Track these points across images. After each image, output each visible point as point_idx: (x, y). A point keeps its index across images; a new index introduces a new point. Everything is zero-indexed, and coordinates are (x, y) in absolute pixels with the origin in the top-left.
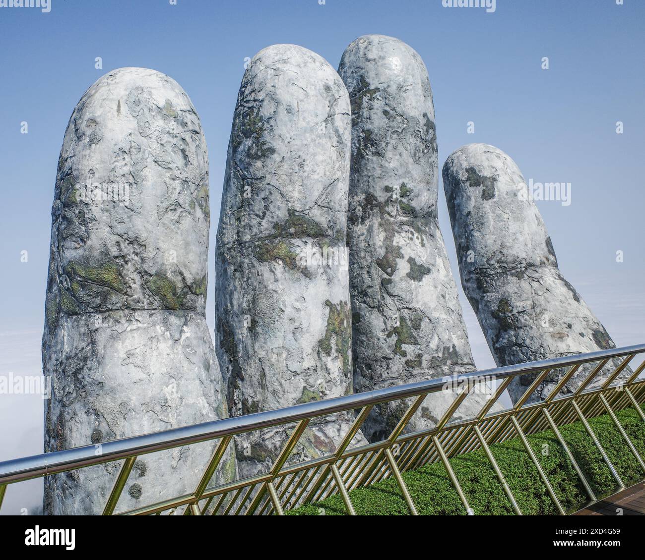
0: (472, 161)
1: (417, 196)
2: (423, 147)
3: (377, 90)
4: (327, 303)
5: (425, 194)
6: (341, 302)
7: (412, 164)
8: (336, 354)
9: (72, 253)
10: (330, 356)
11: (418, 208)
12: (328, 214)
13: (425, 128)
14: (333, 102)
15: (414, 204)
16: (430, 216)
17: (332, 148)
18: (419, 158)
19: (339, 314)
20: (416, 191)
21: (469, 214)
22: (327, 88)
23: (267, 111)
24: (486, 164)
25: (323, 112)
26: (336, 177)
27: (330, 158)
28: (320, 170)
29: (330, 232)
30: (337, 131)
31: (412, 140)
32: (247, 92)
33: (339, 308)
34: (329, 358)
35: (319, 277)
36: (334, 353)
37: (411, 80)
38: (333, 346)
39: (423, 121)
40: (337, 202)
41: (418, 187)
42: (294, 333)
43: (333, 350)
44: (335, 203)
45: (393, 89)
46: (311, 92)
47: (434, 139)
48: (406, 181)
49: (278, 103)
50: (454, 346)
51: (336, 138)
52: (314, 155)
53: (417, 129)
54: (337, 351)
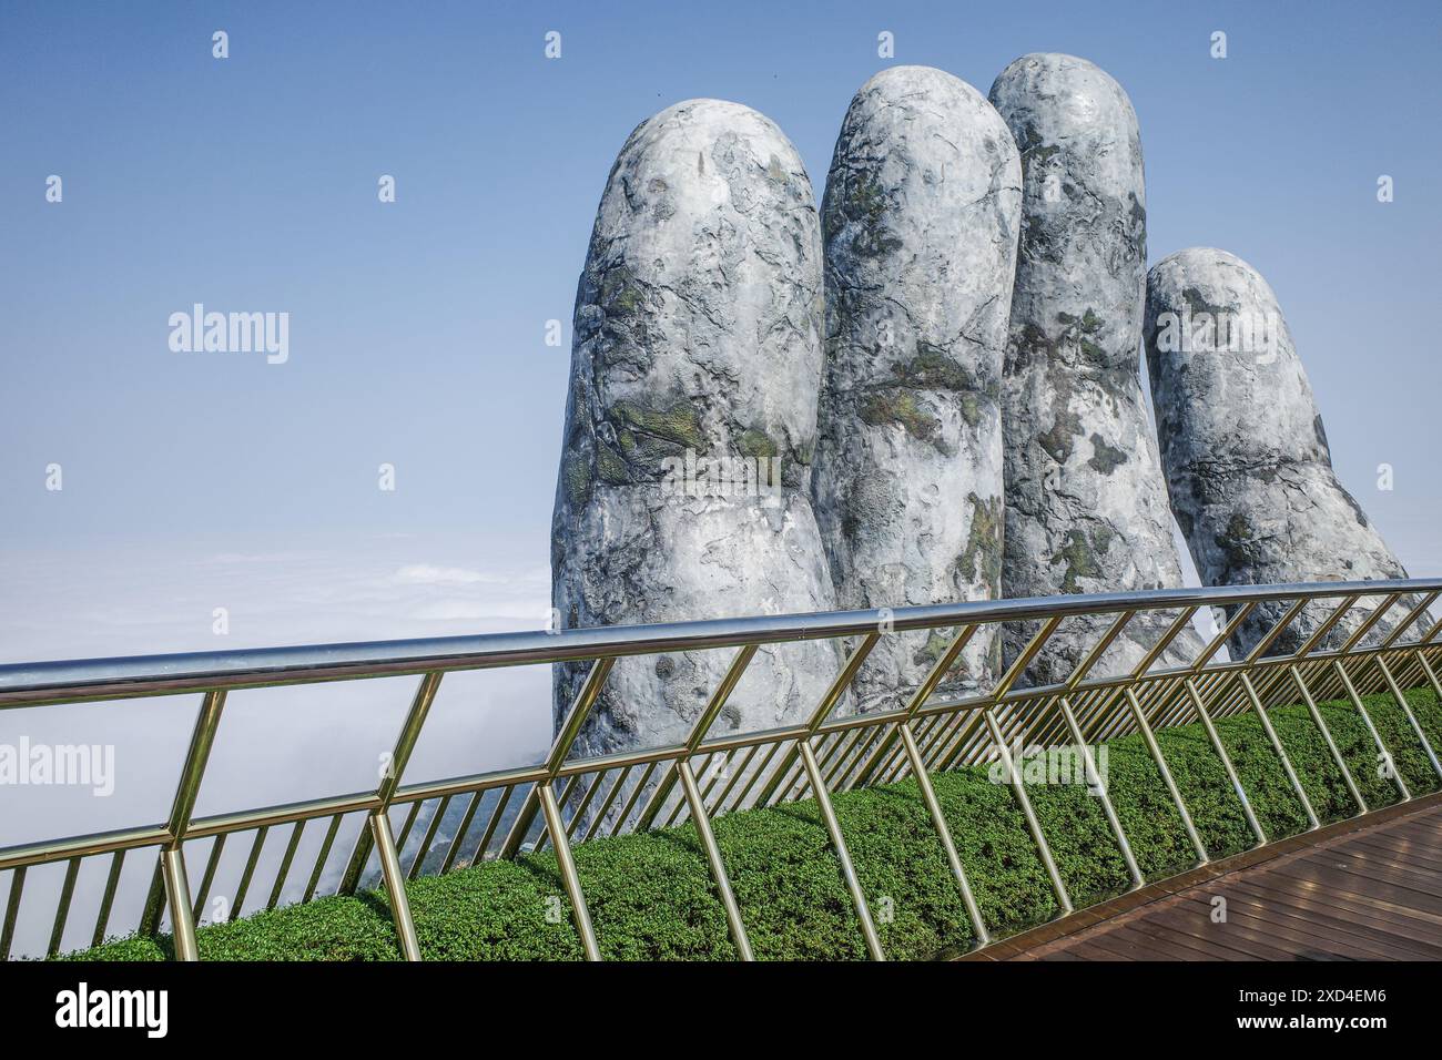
0: (1195, 277)
1: (1111, 332)
2: (1125, 249)
3: (1055, 148)
4: (972, 498)
5: (1124, 330)
6: (992, 497)
7: (1105, 278)
8: (981, 582)
9: (620, 387)
10: (972, 583)
11: (1110, 353)
12: (978, 353)
13: (1130, 218)
14: (997, 168)
15: (1104, 345)
16: (1127, 367)
17: (992, 244)
18: (1118, 268)
19: (988, 517)
20: (1109, 323)
21: (1185, 368)
22: (990, 145)
23: (890, 176)
24: (1218, 284)
25: (981, 186)
26: (994, 293)
27: (989, 260)
28: (972, 280)
29: (979, 383)
30: (1001, 217)
31: (1108, 237)
32: (854, 144)
33: (989, 507)
34: (971, 587)
35: (960, 455)
36: (978, 580)
37: (1112, 135)
38: (978, 567)
39: (1128, 206)
40: (993, 333)
41: (1113, 318)
42: (919, 543)
43: (978, 575)
44: (990, 335)
45: (1082, 150)
46: (965, 151)
47: (1143, 237)
48: (1094, 306)
49: (910, 165)
50: (1160, 584)
51: (998, 229)
52: (964, 254)
53: (1119, 218)
54: (983, 576)
